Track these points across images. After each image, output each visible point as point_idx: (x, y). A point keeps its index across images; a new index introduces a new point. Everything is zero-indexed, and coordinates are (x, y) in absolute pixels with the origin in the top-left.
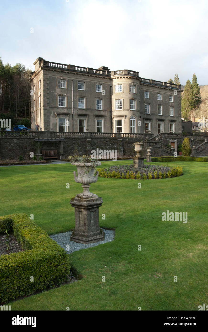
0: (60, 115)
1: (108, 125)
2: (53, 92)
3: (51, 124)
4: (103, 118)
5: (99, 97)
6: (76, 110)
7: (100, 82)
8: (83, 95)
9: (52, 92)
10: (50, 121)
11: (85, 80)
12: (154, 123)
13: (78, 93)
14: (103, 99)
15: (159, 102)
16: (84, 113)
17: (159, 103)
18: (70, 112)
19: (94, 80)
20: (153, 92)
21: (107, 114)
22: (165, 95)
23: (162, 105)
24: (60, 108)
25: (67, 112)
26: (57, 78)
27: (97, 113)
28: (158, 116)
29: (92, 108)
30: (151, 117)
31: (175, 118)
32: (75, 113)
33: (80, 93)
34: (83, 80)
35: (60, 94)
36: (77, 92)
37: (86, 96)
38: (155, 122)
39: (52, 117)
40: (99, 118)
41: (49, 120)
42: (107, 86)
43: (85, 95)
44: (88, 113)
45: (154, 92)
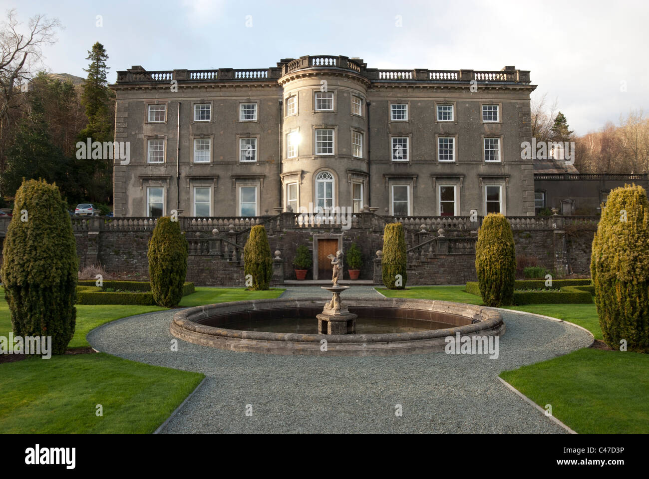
0: (150, 182)
1: (270, 198)
2: (136, 134)
3: (130, 201)
4: (257, 180)
5: (248, 131)
6: (188, 168)
7: (251, 98)
8: (205, 132)
9: (133, 133)
10: (128, 194)
11: (209, 98)
12: (423, 186)
13: (192, 128)
14: (258, 136)
15: (443, 128)
16: (207, 172)
17: (442, 130)
18: (174, 172)
19: (233, 94)
20: (420, 101)
21: (267, 170)
22: (467, 105)
23: (453, 134)
24: (150, 165)
25: (166, 173)
26: (145, 103)
27: (239, 171)
28: (439, 167)
29: (228, 159)
30: (413, 170)
31: (506, 167)
32: (183, 175)
33: (198, 128)
34: (206, 99)
35: (150, 135)
36: (190, 127)
37: (212, 134)
38: (424, 183)
39: (133, 186)
40: (247, 182)
41: (125, 193)
42: (270, 104)
43: (209, 132)
44: (218, 171)
45: (425, 102)
